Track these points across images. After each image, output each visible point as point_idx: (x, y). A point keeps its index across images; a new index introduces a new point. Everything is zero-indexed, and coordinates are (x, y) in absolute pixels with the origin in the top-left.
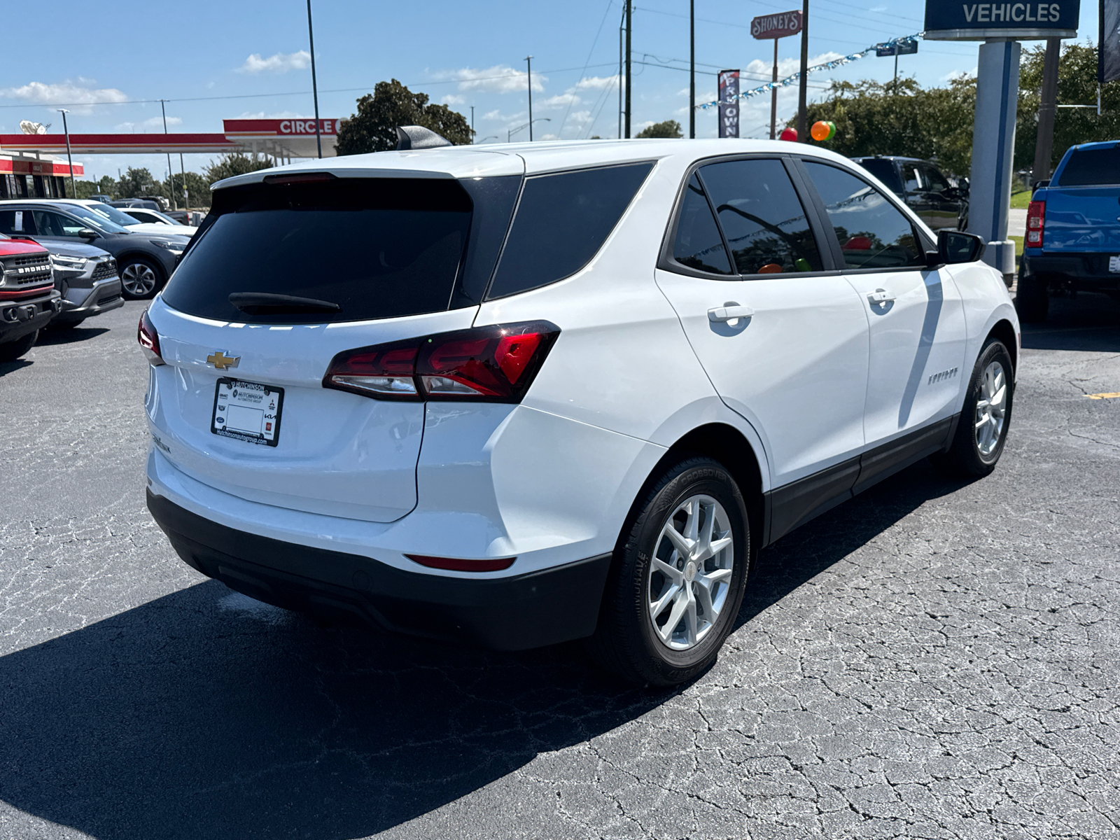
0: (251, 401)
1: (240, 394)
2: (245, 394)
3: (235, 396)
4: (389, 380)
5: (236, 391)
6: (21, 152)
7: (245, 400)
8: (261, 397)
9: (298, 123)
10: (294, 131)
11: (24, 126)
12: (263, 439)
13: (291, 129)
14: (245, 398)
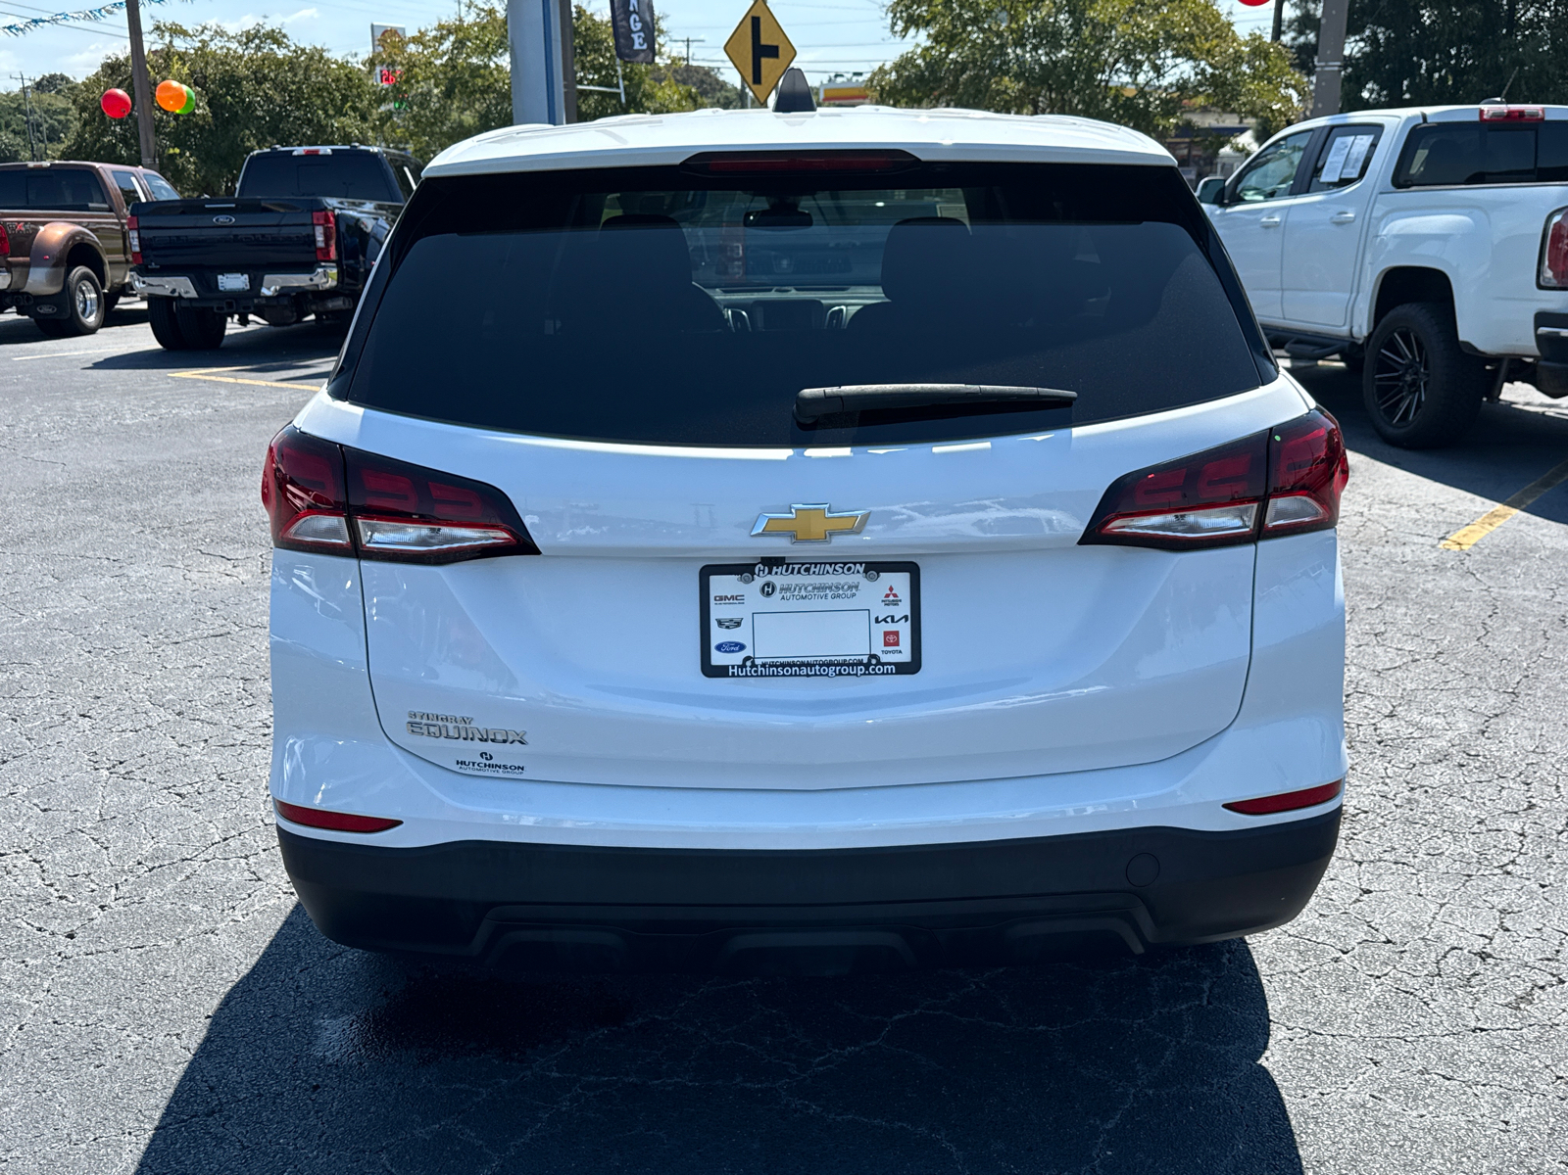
0: (823, 597)
1: (786, 589)
2: (802, 587)
4: (1176, 517)
7: (803, 597)
8: (856, 586)
12: (874, 664)
14: (804, 593)
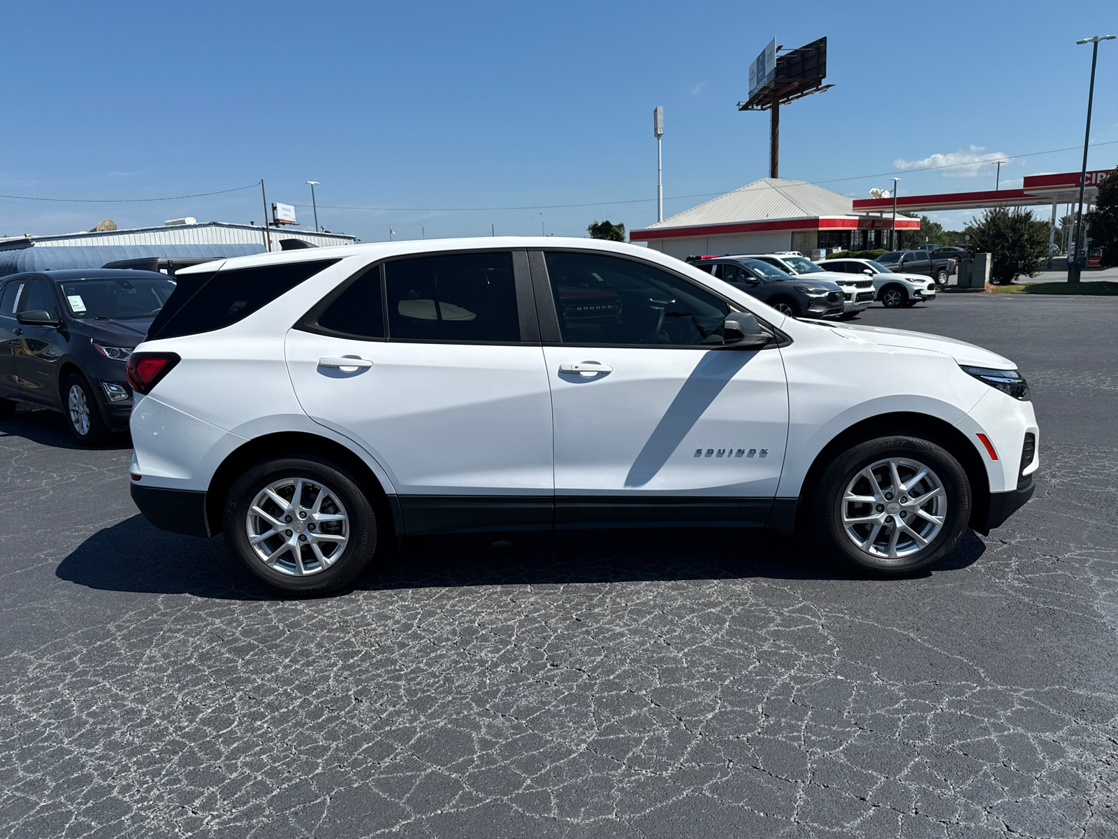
6: (868, 213)
9: (1099, 175)
10: (1093, 182)
11: (873, 193)
13: (1091, 180)
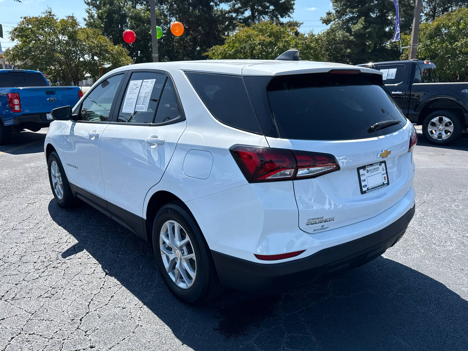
0: (375, 171)
1: (370, 171)
2: (372, 170)
3: (368, 172)
5: (368, 170)
7: (373, 172)
8: (378, 168)
12: (384, 184)
14: (372, 171)
